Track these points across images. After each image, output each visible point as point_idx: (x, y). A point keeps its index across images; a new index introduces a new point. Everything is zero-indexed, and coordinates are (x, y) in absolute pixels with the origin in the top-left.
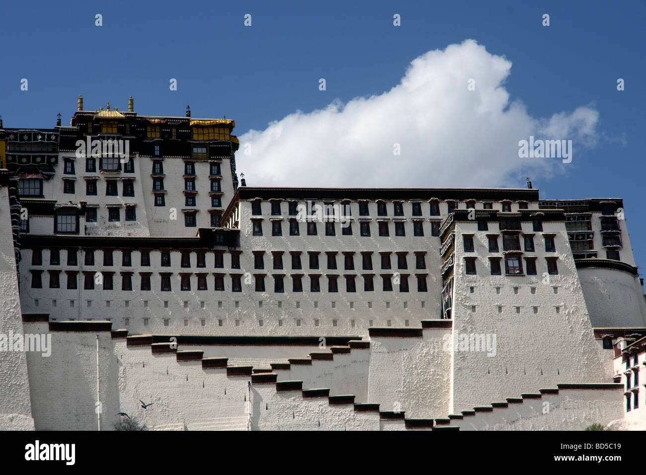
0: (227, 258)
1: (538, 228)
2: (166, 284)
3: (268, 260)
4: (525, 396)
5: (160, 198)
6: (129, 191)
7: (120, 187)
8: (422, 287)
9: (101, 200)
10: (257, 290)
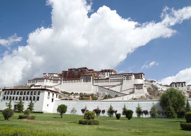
0: (108, 80)
1: (130, 76)
2: (104, 82)
4: (128, 89)
5: (107, 75)
9: (103, 76)
10: (110, 82)
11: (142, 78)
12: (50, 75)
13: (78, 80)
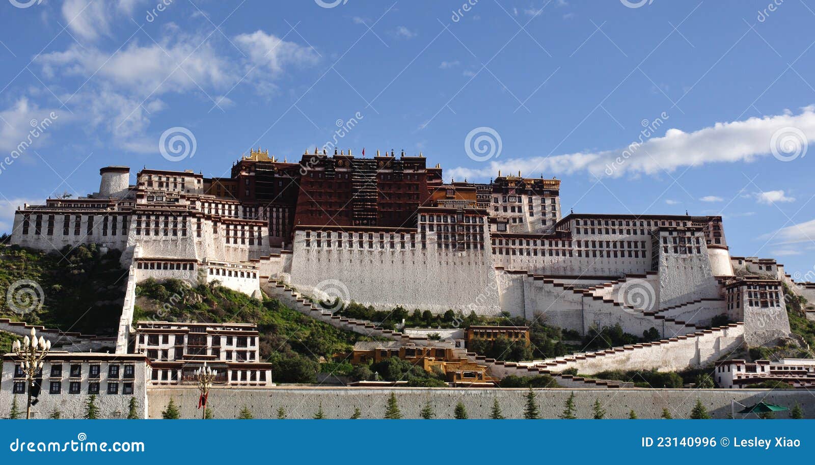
0: (566, 243)
1: (693, 234)
3: (583, 244)
5: (531, 213)
6: (520, 210)
7: (517, 209)
8: (644, 256)
9: (510, 214)
13: (407, 236)
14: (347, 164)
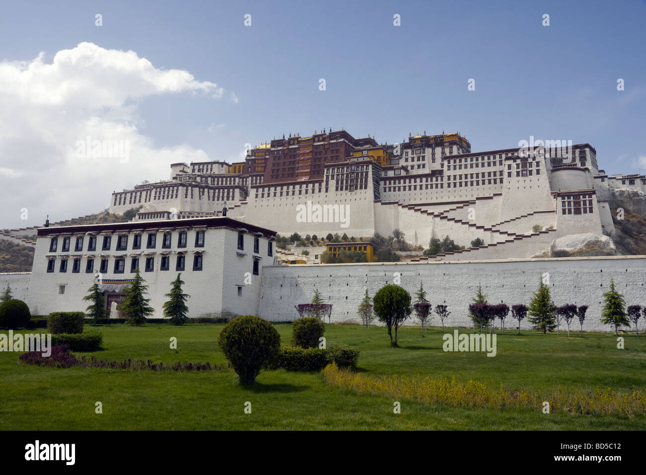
0: (439, 178)
2: (421, 188)
3: (452, 178)
4: (528, 215)
5: (434, 160)
6: (423, 160)
7: (421, 158)
8: (501, 182)
9: (416, 163)
10: (448, 187)
11: (583, 164)
12: (197, 167)
13: (317, 185)
14: (296, 142)
